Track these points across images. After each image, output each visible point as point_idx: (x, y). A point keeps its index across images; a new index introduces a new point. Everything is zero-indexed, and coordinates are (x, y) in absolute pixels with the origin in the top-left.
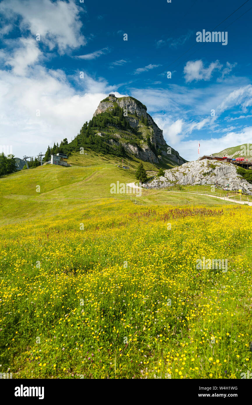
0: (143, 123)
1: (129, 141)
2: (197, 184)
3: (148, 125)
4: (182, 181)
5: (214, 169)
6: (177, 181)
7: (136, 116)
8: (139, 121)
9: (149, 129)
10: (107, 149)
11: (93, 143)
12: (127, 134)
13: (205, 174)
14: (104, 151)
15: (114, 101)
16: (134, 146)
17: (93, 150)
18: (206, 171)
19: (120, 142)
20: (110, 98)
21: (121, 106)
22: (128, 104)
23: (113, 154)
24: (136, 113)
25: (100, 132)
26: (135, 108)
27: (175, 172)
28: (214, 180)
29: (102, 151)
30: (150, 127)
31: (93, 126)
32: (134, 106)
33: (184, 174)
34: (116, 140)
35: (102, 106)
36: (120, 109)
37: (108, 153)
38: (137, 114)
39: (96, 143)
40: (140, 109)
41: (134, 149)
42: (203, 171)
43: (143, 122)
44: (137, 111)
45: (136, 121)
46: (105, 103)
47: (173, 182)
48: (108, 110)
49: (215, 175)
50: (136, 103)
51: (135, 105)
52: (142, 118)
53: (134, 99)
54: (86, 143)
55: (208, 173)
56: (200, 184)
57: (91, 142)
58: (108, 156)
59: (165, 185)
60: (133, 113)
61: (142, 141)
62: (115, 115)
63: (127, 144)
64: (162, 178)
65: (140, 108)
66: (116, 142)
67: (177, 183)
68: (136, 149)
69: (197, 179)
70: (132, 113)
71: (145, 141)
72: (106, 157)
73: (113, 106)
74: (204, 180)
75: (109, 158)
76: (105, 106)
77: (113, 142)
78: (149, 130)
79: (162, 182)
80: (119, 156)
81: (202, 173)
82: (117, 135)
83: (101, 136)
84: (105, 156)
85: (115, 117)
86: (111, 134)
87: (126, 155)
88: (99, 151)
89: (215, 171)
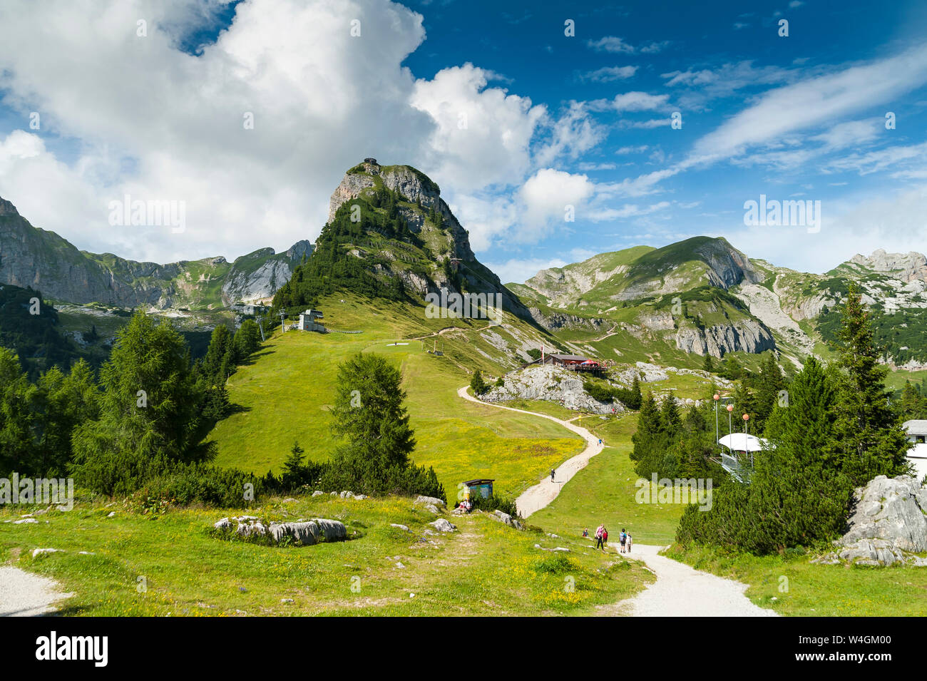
0: (433, 222)
1: (410, 266)
2: (541, 400)
3: (443, 226)
4: (524, 394)
5: (560, 382)
6: (519, 393)
7: (420, 207)
8: (424, 217)
9: (445, 235)
10: (374, 287)
11: (350, 276)
12: (404, 248)
13: (549, 388)
14: (371, 292)
15: (375, 173)
16: (420, 277)
17: (352, 291)
18: (551, 385)
19: (395, 269)
20: (366, 166)
21: (388, 184)
22: (403, 180)
23: (385, 297)
24: (419, 201)
25: (356, 248)
26: (417, 191)
27: (516, 383)
28: (559, 395)
29: (368, 292)
30: (446, 231)
31: (341, 233)
32: (415, 185)
33: (527, 386)
34: (386, 265)
35: (350, 183)
36: (388, 193)
37: (377, 295)
38: (422, 202)
39: (353, 274)
40: (428, 191)
41: (421, 284)
42: (547, 384)
43: (433, 220)
44: (420, 195)
45: (420, 217)
46: (356, 177)
47: (514, 395)
48: (363, 194)
49: (560, 390)
50: (420, 180)
51: (418, 184)
52: (431, 212)
53: (415, 171)
54: (338, 277)
55: (553, 388)
56: (544, 400)
57: (346, 274)
58: (377, 301)
59: (506, 397)
60: (413, 200)
61: (434, 266)
62: (378, 206)
63: (408, 272)
64: (502, 389)
65: (427, 189)
66: (388, 269)
67: (519, 396)
68: (424, 282)
69: (541, 393)
70: (411, 200)
71: (439, 266)
72: (375, 306)
73: (374, 185)
74: (548, 395)
75: (381, 307)
76: (357, 183)
77: (382, 269)
78: (444, 237)
79: (502, 395)
80: (396, 300)
81: (547, 386)
82: (388, 253)
83: (358, 256)
84: (374, 302)
85: (378, 210)
86: (377, 252)
87: (406, 295)
88: (362, 293)
89: (560, 386)
